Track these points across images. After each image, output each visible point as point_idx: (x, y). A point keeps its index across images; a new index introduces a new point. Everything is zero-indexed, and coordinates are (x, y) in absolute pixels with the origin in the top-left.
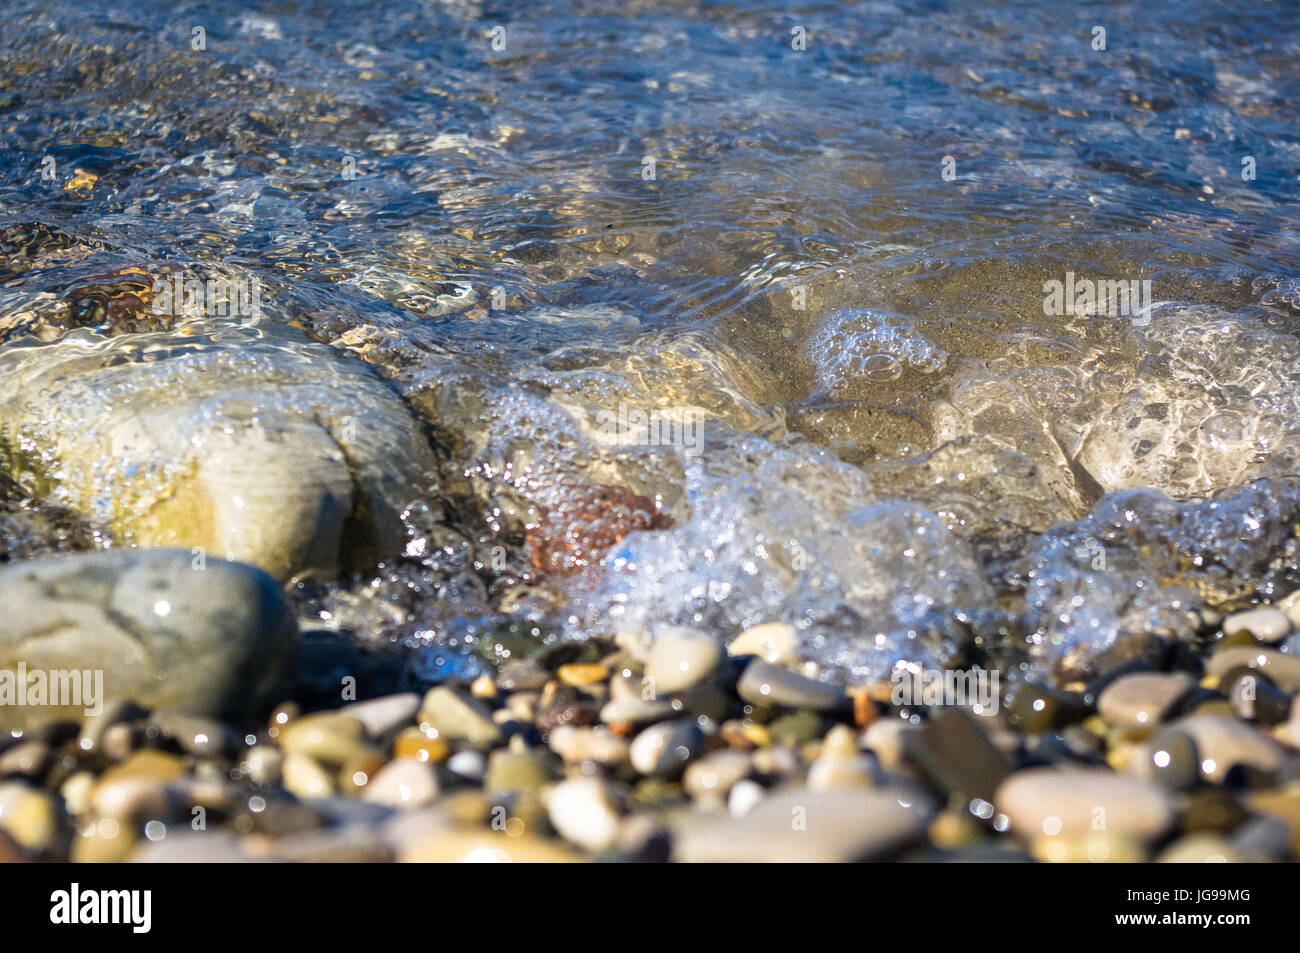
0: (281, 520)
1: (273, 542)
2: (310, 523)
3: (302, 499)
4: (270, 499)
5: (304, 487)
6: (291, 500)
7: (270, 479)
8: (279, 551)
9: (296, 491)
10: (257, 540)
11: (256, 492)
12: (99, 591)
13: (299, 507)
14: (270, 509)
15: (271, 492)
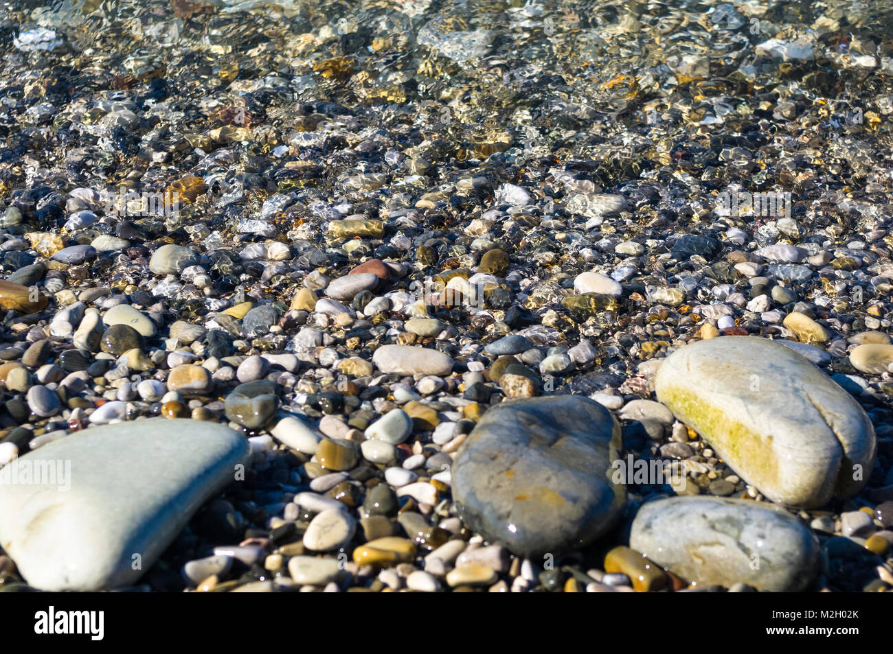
0: (810, 474)
1: (805, 484)
2: (822, 477)
3: (821, 465)
4: (805, 464)
5: (821, 459)
6: (814, 465)
7: (806, 455)
8: (807, 488)
9: (817, 461)
10: (798, 482)
11: (799, 460)
12: (734, 532)
13: (818, 468)
14: (805, 469)
15: (805, 460)
